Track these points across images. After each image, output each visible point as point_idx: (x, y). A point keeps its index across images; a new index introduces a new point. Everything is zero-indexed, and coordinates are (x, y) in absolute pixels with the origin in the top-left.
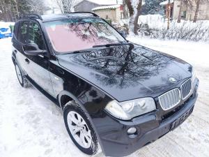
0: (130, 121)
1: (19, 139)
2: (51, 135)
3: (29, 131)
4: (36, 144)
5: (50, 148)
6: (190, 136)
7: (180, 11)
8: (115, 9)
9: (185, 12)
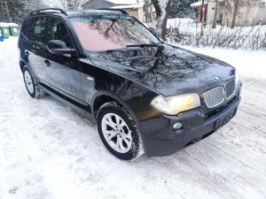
0: (176, 115)
1: (43, 150)
2: (81, 145)
3: (53, 142)
4: (63, 153)
5: (82, 156)
6: (232, 142)
7: (216, 15)
8: (137, 9)
9: (221, 16)
